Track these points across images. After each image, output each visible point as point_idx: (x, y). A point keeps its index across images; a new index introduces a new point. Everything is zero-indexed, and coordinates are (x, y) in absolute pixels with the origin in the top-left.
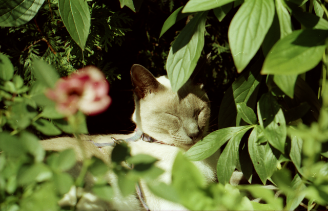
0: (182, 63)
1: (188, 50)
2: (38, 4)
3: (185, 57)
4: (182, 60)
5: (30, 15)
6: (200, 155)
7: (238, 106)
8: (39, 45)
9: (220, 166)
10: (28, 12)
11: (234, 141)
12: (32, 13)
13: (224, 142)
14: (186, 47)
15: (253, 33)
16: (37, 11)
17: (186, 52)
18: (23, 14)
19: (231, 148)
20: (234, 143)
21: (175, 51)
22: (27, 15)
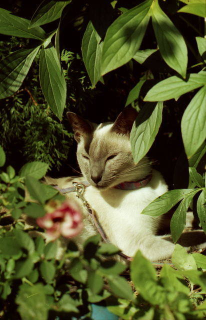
0: (143, 136)
1: (148, 124)
2: (23, 74)
3: (146, 131)
4: (143, 133)
5: (16, 86)
6: (158, 211)
7: (190, 170)
8: (22, 95)
9: (173, 222)
10: (15, 83)
11: (185, 202)
12: (18, 84)
13: (177, 202)
14: (147, 121)
15: (201, 125)
16: (22, 81)
17: (146, 126)
18: (11, 85)
19: (182, 208)
20: (185, 204)
21: (137, 126)
22: (14, 86)
